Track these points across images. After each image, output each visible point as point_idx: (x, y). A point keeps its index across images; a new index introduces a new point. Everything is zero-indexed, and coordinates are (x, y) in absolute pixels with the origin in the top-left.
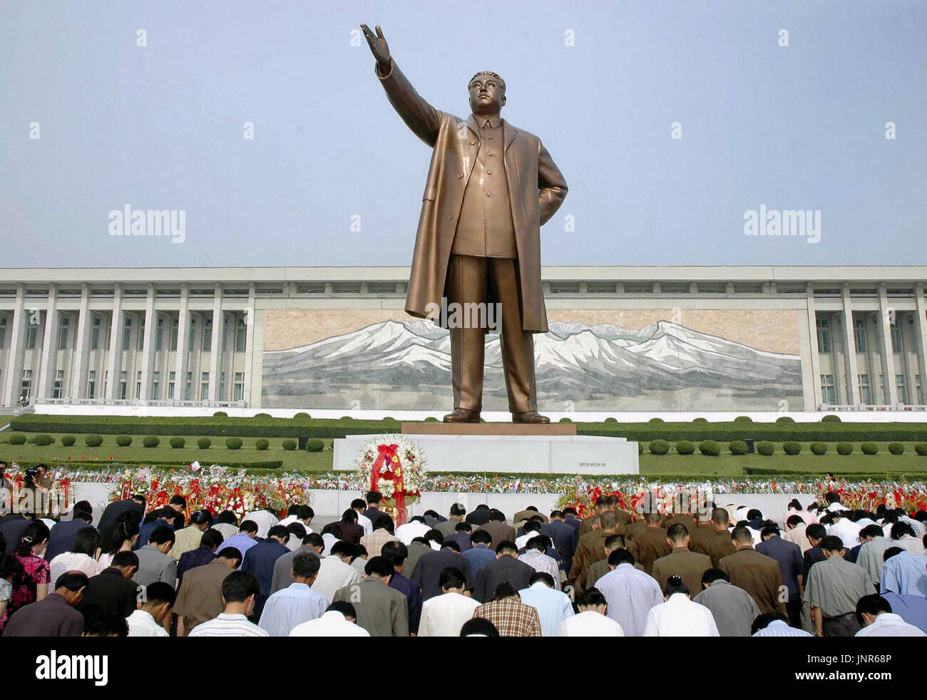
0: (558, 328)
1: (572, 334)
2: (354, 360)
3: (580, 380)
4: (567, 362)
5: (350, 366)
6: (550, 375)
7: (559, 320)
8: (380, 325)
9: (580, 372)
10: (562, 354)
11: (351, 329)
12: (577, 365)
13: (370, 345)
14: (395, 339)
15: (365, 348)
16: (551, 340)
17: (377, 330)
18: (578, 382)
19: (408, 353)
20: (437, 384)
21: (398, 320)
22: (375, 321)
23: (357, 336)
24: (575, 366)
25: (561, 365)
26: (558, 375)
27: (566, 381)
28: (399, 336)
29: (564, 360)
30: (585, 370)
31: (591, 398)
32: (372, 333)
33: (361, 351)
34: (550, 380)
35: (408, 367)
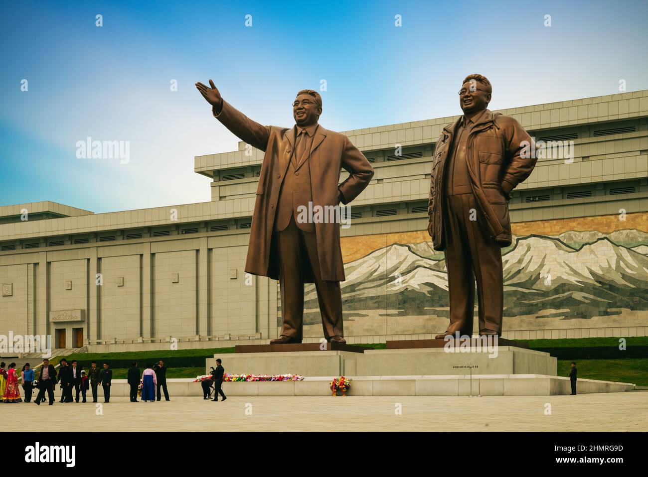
0: (570, 238)
1: (586, 244)
2: (361, 286)
3: (595, 294)
4: (580, 275)
5: (358, 293)
6: (561, 291)
7: (572, 229)
8: (384, 250)
9: (595, 285)
10: (574, 267)
11: (358, 256)
12: (591, 277)
13: (375, 271)
14: (401, 263)
15: (372, 274)
16: (561, 252)
17: (383, 255)
18: (591, 296)
19: (413, 277)
20: (442, 306)
21: (404, 242)
22: (381, 246)
23: (364, 262)
24: (589, 279)
25: (573, 279)
26: (569, 291)
27: (578, 296)
28: (405, 259)
29: (576, 273)
30: (600, 282)
31: (607, 313)
32: (378, 258)
33: (368, 277)
34: (561, 296)
35: (413, 291)
